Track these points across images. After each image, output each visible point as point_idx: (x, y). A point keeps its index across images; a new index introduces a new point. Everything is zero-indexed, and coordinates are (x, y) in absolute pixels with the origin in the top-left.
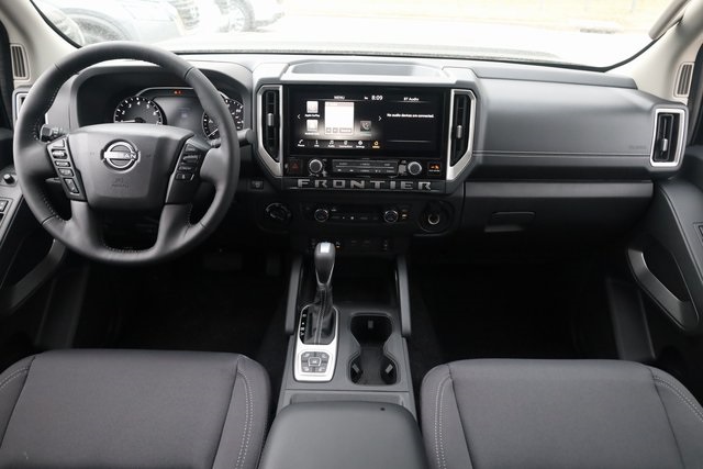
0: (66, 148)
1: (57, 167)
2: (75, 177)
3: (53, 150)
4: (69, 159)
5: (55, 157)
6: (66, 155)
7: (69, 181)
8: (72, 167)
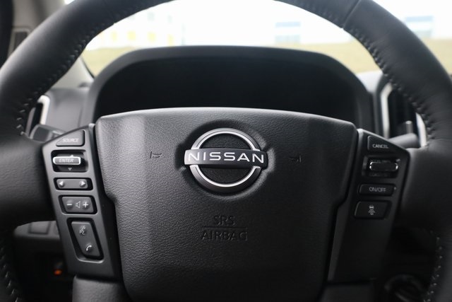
0: (87, 148)
1: (55, 193)
2: (98, 217)
3: (55, 153)
4: (90, 172)
5: (57, 168)
6: (84, 164)
7: (82, 227)
8: (94, 192)
